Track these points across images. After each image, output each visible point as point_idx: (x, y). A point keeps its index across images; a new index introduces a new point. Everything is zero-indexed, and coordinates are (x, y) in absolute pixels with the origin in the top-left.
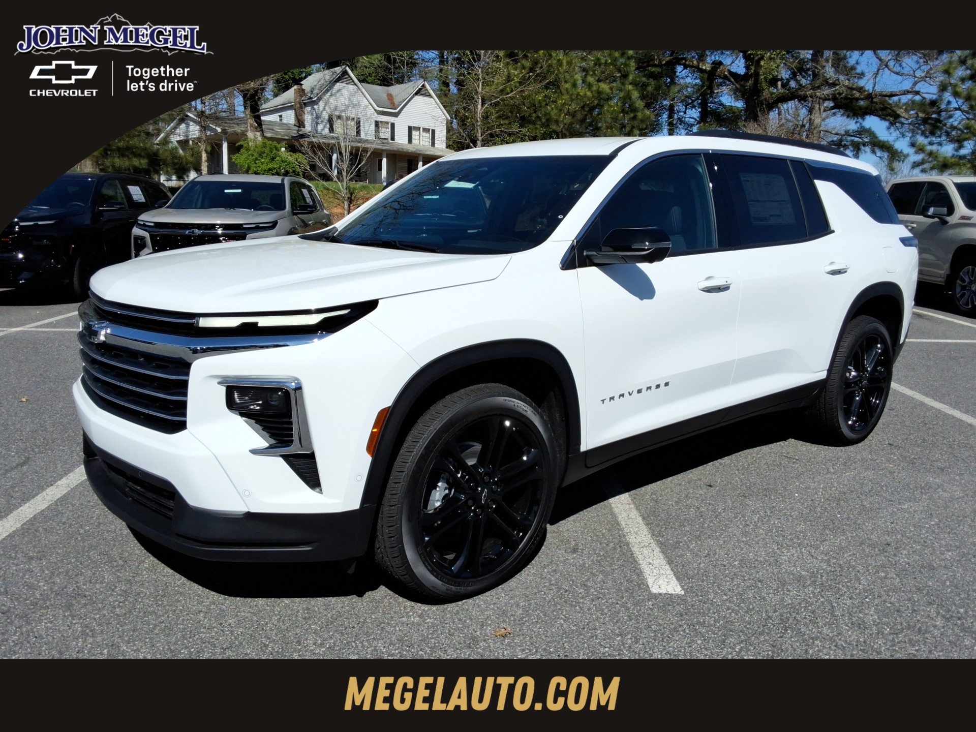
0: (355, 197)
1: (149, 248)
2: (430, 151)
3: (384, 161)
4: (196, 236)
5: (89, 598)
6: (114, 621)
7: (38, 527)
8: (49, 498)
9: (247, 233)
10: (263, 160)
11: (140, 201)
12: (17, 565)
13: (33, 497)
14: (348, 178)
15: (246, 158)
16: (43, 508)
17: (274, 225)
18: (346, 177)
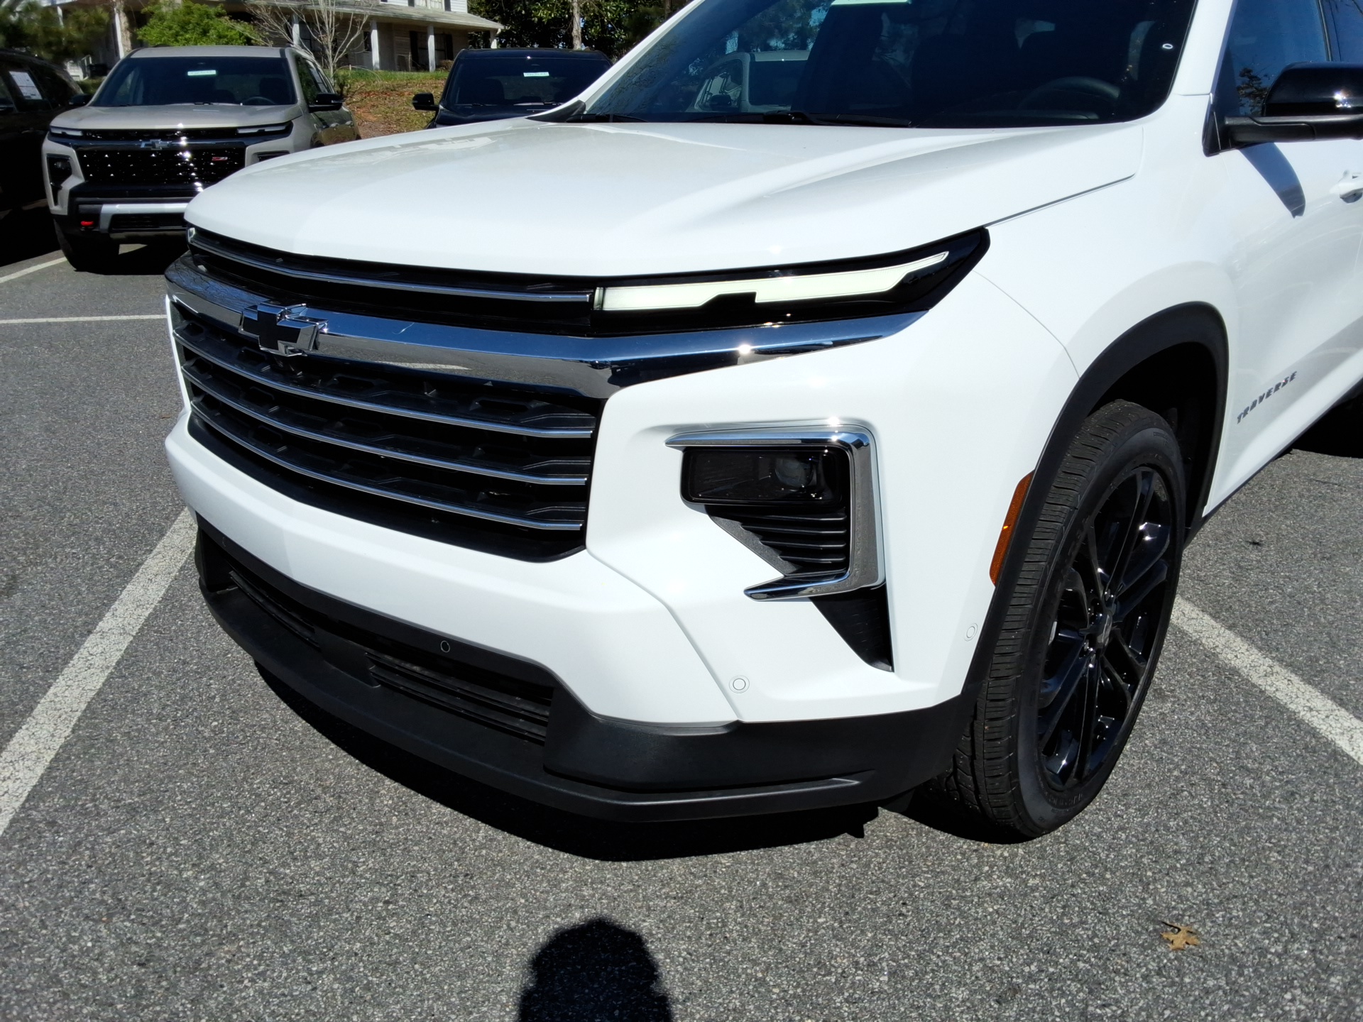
0: (348, 91)
1: (79, 177)
2: (445, 17)
3: (375, 35)
4: (160, 151)
5: (312, 898)
6: (400, 953)
7: (109, 732)
8: (98, 661)
9: (245, 143)
10: (187, 36)
11: (34, 98)
12: (110, 832)
13: (66, 663)
14: (336, 60)
15: (160, 33)
16: (99, 686)
17: (286, 129)
18: (333, 57)
